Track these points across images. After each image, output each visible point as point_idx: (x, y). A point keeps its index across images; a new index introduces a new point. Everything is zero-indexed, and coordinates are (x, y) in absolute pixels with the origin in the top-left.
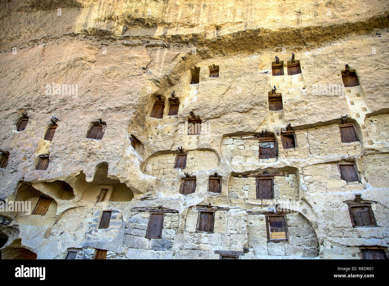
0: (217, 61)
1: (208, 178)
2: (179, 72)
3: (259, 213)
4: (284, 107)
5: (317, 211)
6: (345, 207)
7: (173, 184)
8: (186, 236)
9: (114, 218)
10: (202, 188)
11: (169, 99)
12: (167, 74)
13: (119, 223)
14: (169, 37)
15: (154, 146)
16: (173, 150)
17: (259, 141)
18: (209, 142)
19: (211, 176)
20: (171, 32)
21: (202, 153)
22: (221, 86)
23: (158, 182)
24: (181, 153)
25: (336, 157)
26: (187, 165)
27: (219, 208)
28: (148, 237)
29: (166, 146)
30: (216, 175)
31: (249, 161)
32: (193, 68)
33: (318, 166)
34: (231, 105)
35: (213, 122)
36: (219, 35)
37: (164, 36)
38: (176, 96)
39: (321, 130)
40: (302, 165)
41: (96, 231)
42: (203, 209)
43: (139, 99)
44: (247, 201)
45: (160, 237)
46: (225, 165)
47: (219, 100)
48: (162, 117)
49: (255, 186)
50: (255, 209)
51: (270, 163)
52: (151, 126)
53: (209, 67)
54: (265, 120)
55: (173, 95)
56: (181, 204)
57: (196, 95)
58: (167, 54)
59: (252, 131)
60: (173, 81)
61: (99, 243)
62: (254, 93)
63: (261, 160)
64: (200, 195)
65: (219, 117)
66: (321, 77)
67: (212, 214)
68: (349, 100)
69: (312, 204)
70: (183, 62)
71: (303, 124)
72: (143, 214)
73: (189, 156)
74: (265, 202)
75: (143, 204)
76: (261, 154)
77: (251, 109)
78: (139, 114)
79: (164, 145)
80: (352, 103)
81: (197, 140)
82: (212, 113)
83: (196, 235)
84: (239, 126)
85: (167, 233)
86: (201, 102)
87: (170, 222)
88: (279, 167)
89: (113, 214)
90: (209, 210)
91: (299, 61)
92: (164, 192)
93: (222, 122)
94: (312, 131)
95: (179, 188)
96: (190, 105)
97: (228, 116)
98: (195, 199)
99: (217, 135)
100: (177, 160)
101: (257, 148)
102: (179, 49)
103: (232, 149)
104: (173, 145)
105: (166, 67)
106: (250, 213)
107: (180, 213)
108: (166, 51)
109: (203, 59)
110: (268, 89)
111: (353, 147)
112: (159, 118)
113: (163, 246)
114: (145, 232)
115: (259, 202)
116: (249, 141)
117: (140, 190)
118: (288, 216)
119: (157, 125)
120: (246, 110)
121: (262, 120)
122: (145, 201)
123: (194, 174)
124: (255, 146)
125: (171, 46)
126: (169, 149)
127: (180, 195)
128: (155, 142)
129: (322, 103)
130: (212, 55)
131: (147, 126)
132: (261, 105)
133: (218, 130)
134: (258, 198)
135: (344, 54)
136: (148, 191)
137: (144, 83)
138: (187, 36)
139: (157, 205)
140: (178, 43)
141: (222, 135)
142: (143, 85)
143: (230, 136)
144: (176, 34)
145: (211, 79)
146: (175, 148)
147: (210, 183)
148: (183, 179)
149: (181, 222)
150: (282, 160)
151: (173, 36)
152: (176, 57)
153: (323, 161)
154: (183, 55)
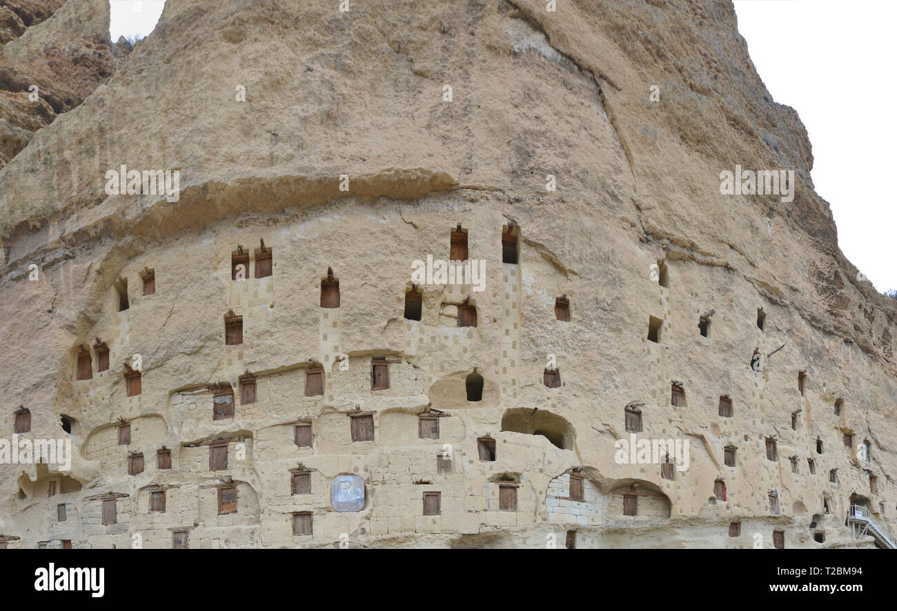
0: (150, 260)
1: (156, 453)
2: (98, 297)
3: (211, 486)
4: (245, 341)
5: (263, 481)
6: (289, 475)
7: (120, 465)
8: (140, 518)
9: (69, 510)
10: (151, 464)
11: (94, 346)
12: (82, 310)
13: (75, 515)
14: (70, 237)
15: (90, 421)
16: (113, 422)
17: (213, 395)
18: (152, 405)
19: (159, 451)
20: (71, 226)
21: (147, 420)
22: (160, 311)
23: (103, 466)
24: (124, 425)
25: (293, 416)
26: (132, 439)
27: (171, 486)
28: (105, 523)
29: (103, 419)
30: (164, 448)
31: (202, 425)
32: (118, 280)
33: (273, 429)
34: (175, 345)
35: (156, 374)
36: (145, 207)
37: (62, 239)
38: (102, 341)
39: (286, 377)
40: (257, 428)
41: (57, 524)
42: (155, 490)
43: (56, 364)
44: (199, 474)
45: (115, 522)
46: (173, 434)
47: (160, 337)
48: (91, 378)
49: (208, 456)
50: (207, 483)
51: (225, 426)
52: (82, 394)
53: (140, 273)
54: (219, 364)
55: (98, 340)
56: (131, 487)
57: (128, 333)
58: (75, 272)
59: (203, 382)
60: (92, 316)
61: (62, 535)
62: (204, 320)
63: (215, 421)
64: (150, 475)
65: (162, 365)
66: (296, 287)
67: (163, 492)
68: (322, 332)
69: (260, 473)
70: (101, 278)
71: (263, 369)
72: (95, 503)
73: (133, 427)
74: (219, 473)
75: (93, 492)
76: (216, 412)
77: (202, 347)
78: (62, 385)
79: (101, 418)
80: (325, 337)
81: (139, 403)
82: (152, 360)
83: (149, 516)
84: (187, 375)
85: (121, 518)
86: (136, 344)
87: (122, 507)
88: (233, 430)
89: (67, 507)
90: (159, 489)
91: (270, 249)
92: (112, 475)
93: (166, 372)
94: (276, 380)
95: (127, 468)
96: (123, 352)
97: (172, 362)
98: (144, 480)
99: (161, 394)
100: (120, 434)
101: (211, 406)
102: (90, 254)
103: (182, 410)
104: (112, 416)
105: (78, 297)
106: (202, 487)
107: (131, 496)
108: (72, 266)
109: (130, 258)
110: (223, 310)
111: (313, 403)
112: (88, 379)
113: (120, 529)
114: (101, 520)
115: (212, 474)
116: (202, 396)
117: (86, 478)
118: (239, 487)
119: (87, 390)
120: (195, 350)
121: (216, 364)
122: (95, 489)
123: (140, 450)
124: (208, 402)
125: (77, 253)
126: (108, 421)
127: (130, 476)
128: (90, 416)
129: (290, 336)
130: (141, 248)
131: (77, 395)
132: (215, 339)
133: (162, 385)
134: (211, 469)
135: (331, 245)
136: (94, 478)
137: (56, 337)
138: (95, 227)
139: (107, 491)
140: (85, 242)
141: (167, 392)
142: (55, 340)
143: (179, 391)
144: (78, 228)
145: (145, 300)
146: (114, 420)
147: (159, 459)
148: (129, 457)
149: (133, 506)
150: (237, 422)
151: (75, 234)
152: (88, 273)
153: (279, 422)
154: (97, 266)
